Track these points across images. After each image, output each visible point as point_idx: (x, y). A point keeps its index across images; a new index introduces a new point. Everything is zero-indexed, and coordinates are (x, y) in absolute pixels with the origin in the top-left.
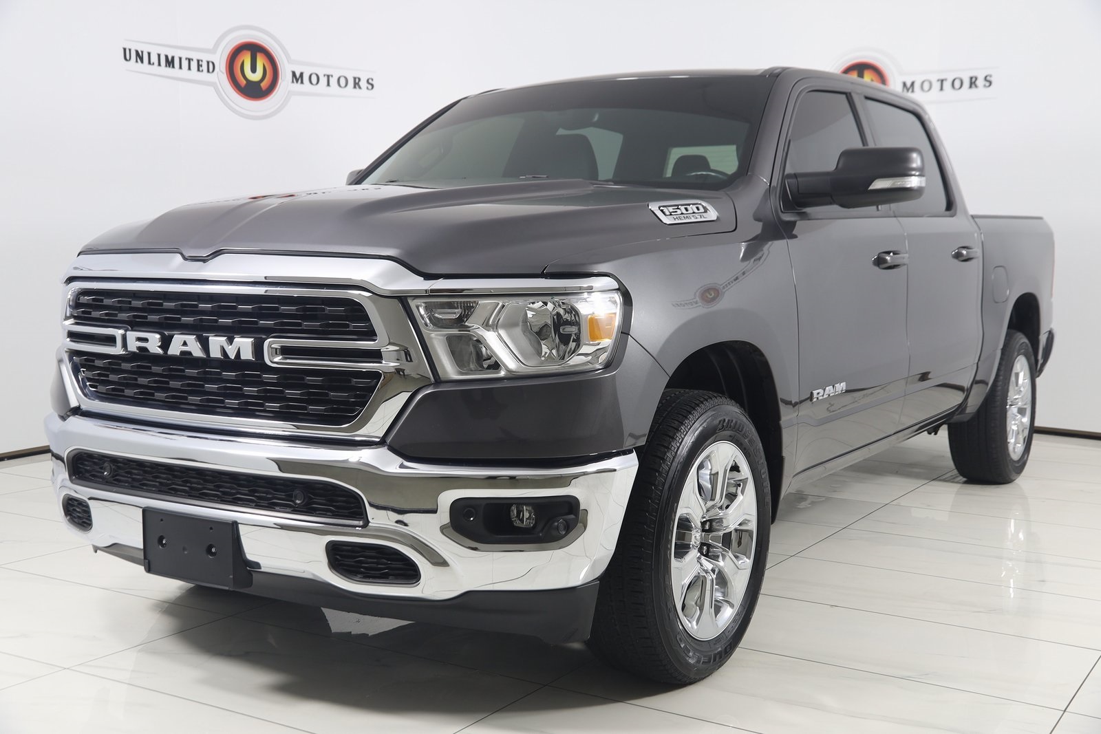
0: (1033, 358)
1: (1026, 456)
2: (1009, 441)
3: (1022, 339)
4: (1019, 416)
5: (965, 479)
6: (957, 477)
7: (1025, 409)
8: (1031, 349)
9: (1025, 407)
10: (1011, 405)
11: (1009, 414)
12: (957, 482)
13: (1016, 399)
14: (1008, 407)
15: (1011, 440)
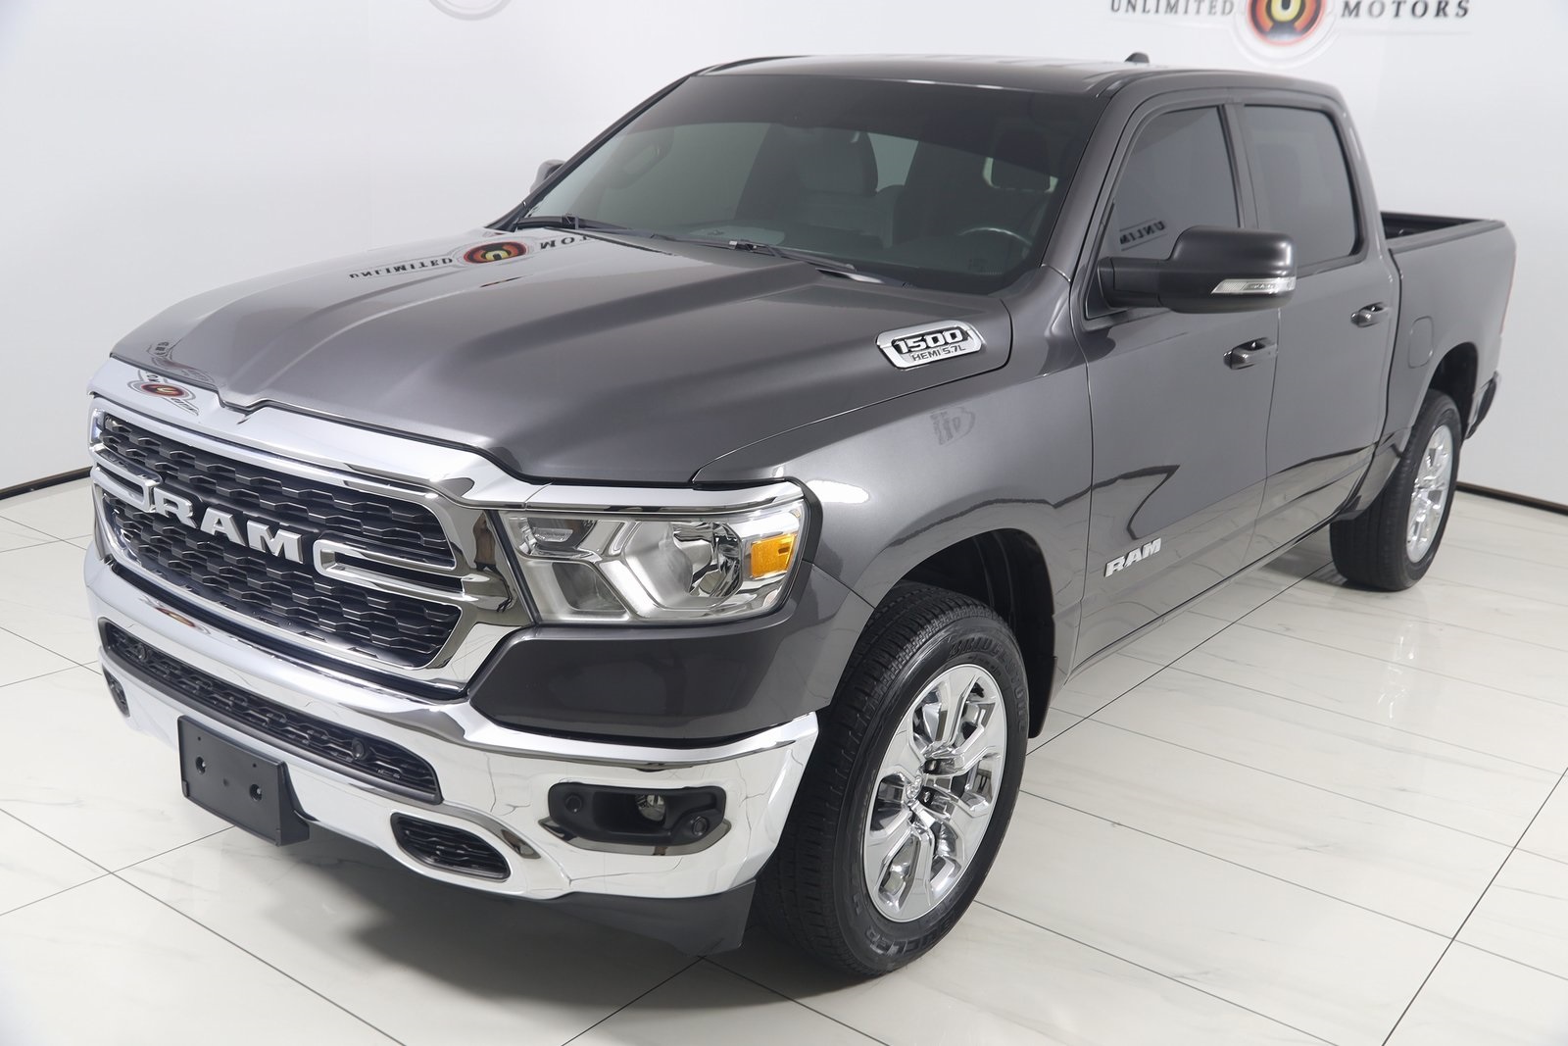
0: (1459, 426)
1: (1430, 557)
2: (1409, 538)
3: (1449, 405)
4: (1429, 502)
5: (1345, 580)
6: (1334, 576)
7: (1440, 492)
8: (1458, 416)
9: (1440, 489)
10: (1420, 488)
11: (1414, 504)
12: (1335, 585)
13: (1430, 481)
14: (1414, 494)
15: (1412, 538)
